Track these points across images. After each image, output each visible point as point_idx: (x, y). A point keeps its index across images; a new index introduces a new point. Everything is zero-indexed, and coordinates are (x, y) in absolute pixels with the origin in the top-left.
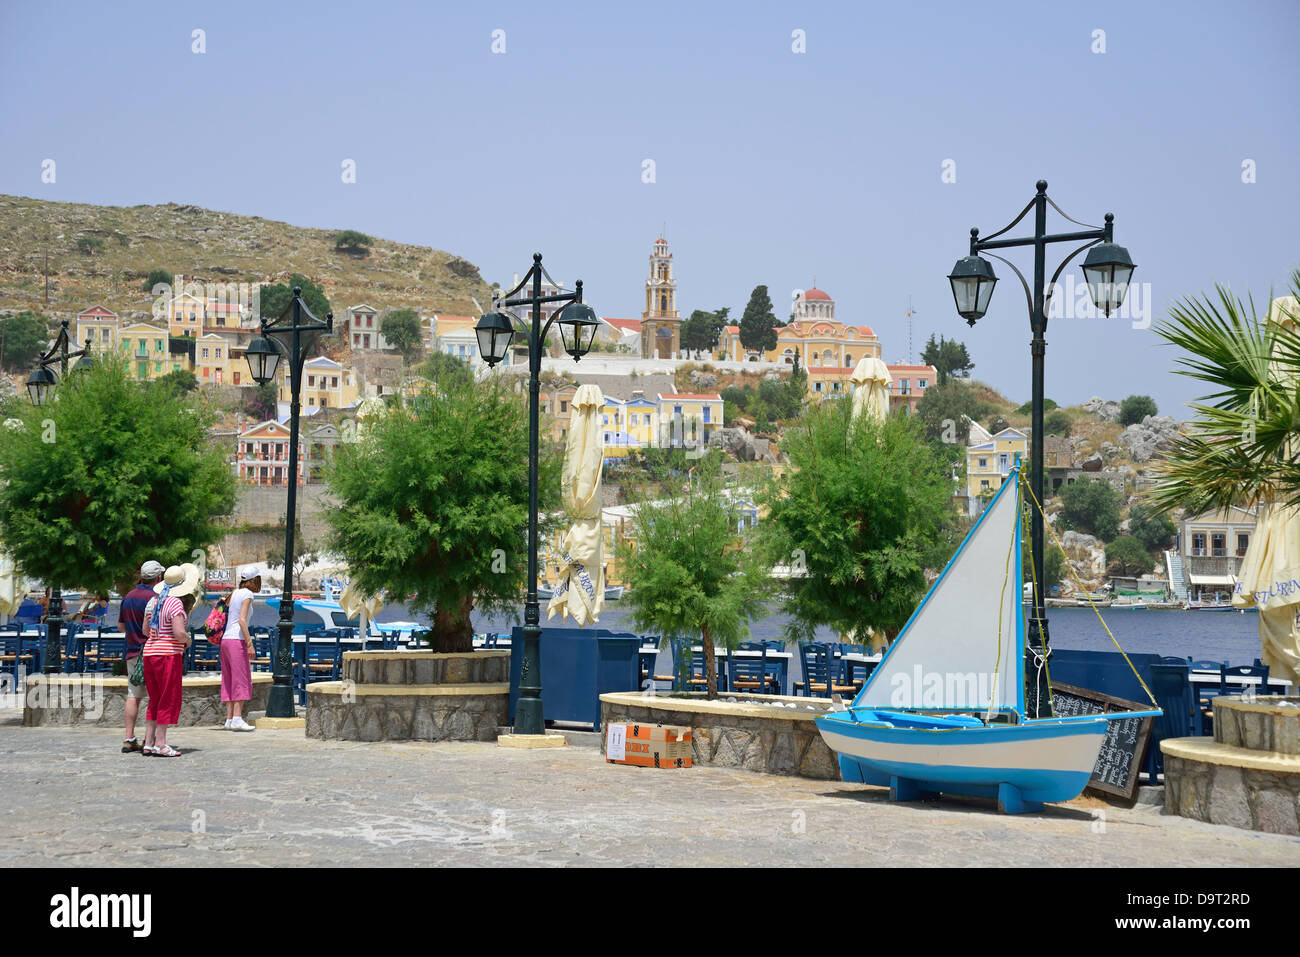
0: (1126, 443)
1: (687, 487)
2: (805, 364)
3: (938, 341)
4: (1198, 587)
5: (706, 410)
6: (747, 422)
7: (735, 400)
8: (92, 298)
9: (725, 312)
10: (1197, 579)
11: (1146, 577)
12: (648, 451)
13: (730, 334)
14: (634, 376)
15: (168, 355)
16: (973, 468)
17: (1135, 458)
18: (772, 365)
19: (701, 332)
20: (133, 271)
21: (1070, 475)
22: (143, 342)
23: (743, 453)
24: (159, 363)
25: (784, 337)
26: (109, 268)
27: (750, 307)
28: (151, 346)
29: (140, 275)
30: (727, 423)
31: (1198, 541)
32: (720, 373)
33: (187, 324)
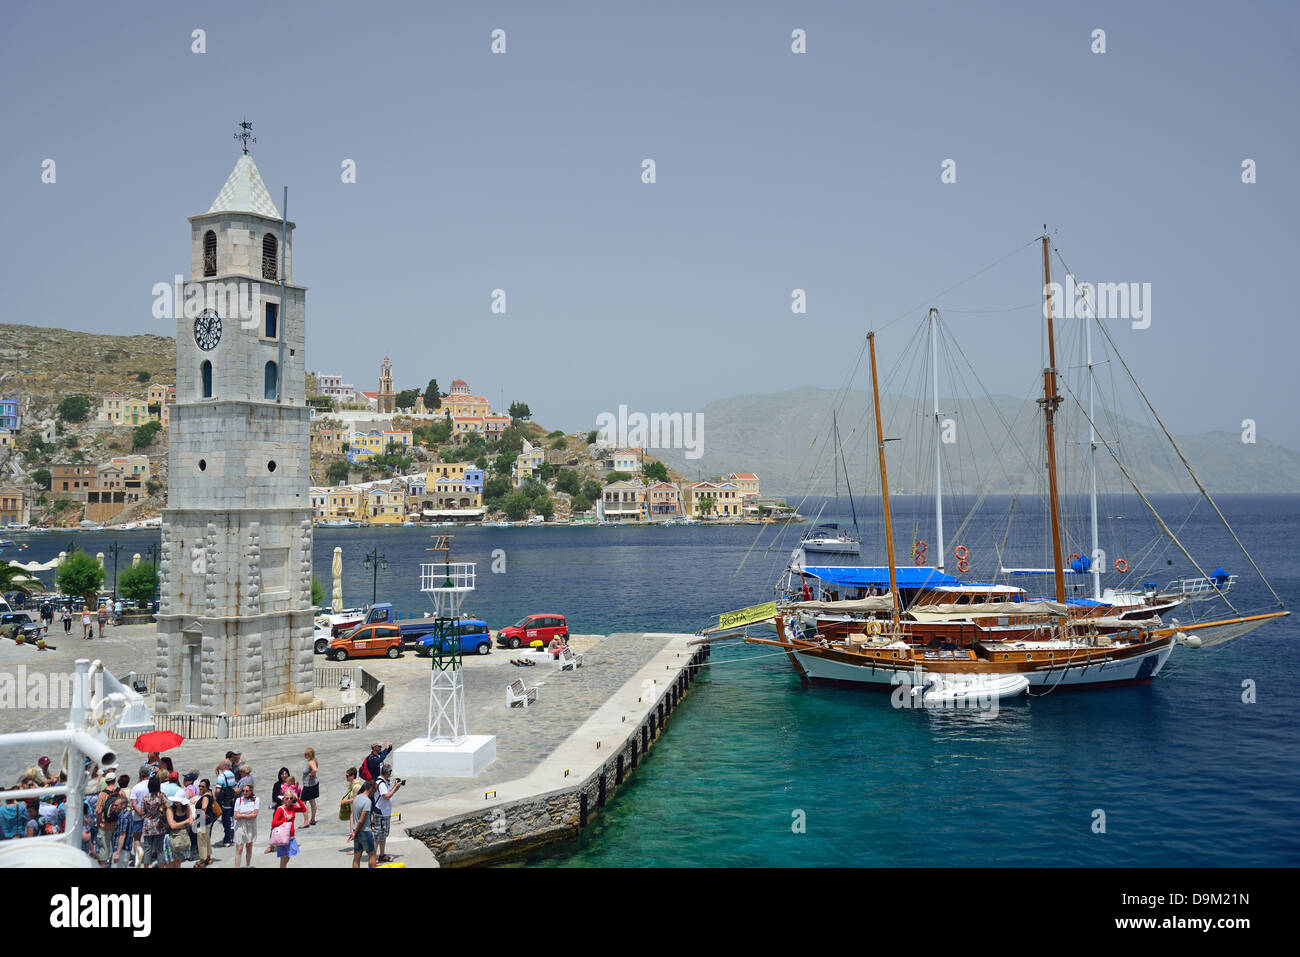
0: (588, 452)
1: (395, 474)
2: (452, 416)
3: (514, 404)
4: (609, 516)
5: (405, 438)
6: (424, 443)
7: (419, 433)
8: (111, 385)
9: (418, 390)
10: (607, 512)
11: (588, 512)
12: (377, 457)
13: (420, 400)
14: (373, 421)
15: (148, 413)
16: (520, 464)
18: (439, 415)
19: (406, 400)
20: (132, 371)
21: (562, 467)
22: (135, 408)
23: (422, 458)
24: (143, 417)
25: (445, 402)
26: (119, 369)
27: (429, 389)
28: (139, 409)
29: (136, 373)
30: (415, 444)
31: (608, 496)
32: (414, 420)
33: (157, 398)
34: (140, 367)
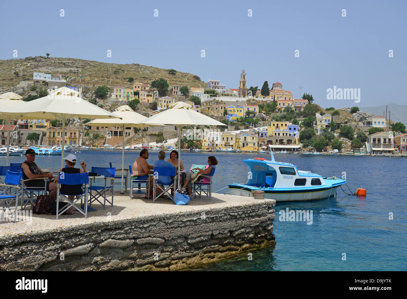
0: (353, 117)
1: (251, 126)
2: (276, 99)
3: (306, 94)
4: (374, 151)
5: (255, 109)
6: (264, 112)
7: (261, 107)
8: (117, 83)
9: (257, 87)
10: (374, 149)
11: (361, 148)
12: (241, 118)
13: (259, 93)
14: (237, 101)
15: (133, 95)
16: (318, 122)
17: (355, 121)
18: (269, 99)
20: (126, 78)
21: (341, 125)
22: (128, 93)
23: (263, 119)
24: (131, 97)
25: (271, 93)
26: (120, 77)
27: (264, 86)
28: (130, 93)
29: (127, 79)
30: (259, 112)
31: (374, 140)
32: (257, 101)
33: (137, 89)
34: (129, 76)
